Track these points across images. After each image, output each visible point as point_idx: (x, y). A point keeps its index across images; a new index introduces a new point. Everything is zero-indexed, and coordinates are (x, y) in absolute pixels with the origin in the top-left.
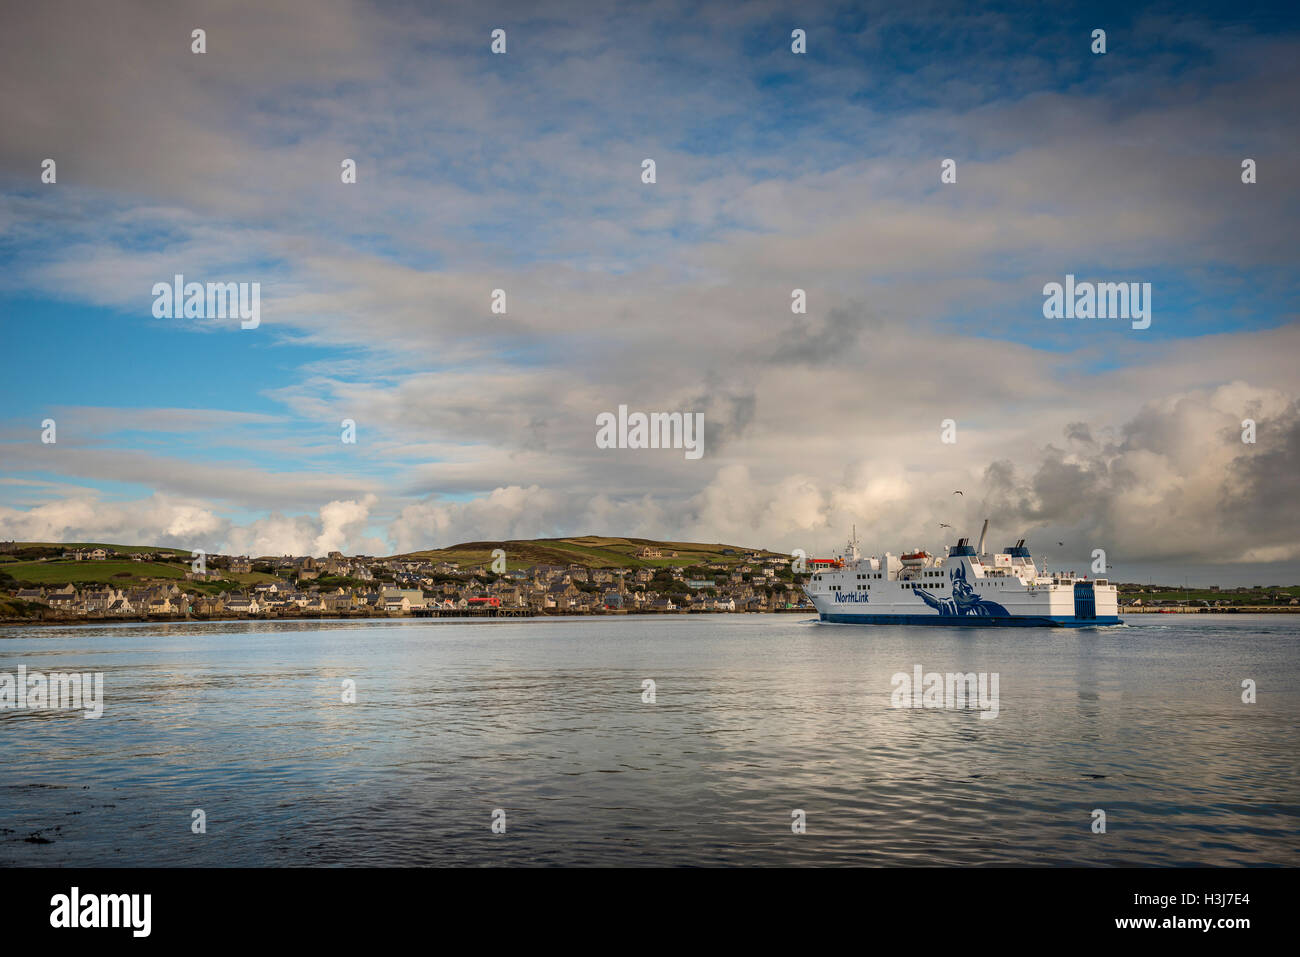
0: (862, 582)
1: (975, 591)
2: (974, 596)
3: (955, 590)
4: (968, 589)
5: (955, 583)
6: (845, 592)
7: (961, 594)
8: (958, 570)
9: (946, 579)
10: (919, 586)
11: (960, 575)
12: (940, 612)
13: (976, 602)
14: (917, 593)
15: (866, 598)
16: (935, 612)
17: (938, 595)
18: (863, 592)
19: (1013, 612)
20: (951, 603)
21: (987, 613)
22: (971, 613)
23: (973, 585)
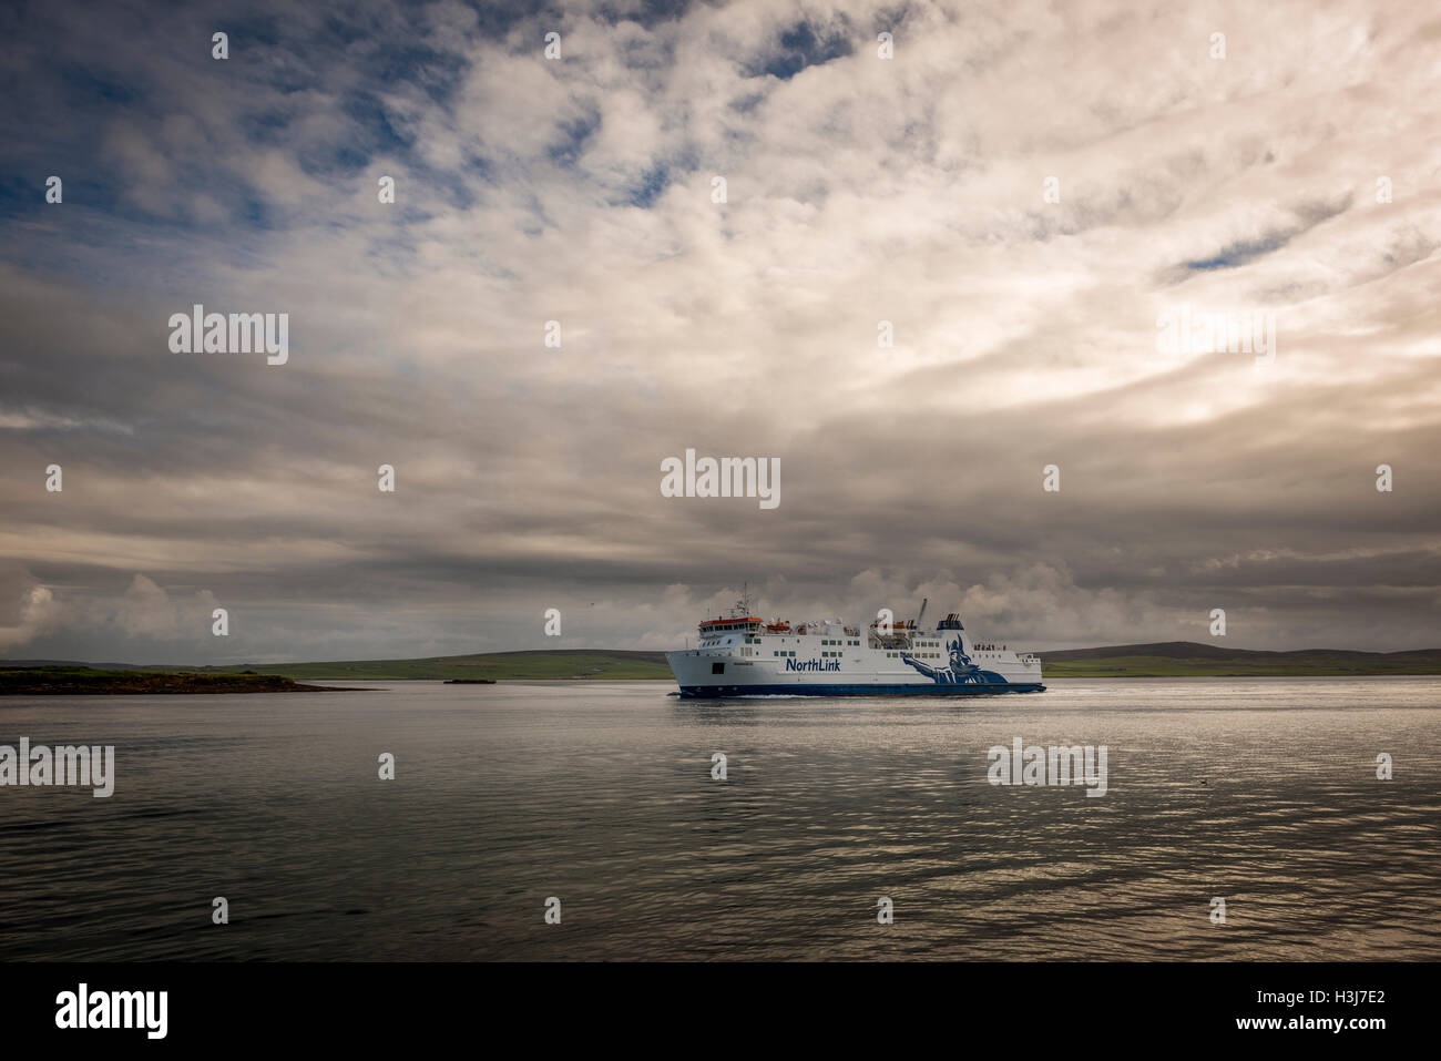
0: (829, 649)
1: (973, 662)
2: (973, 666)
3: (952, 660)
4: (966, 660)
5: (952, 654)
6: (801, 658)
7: (959, 665)
8: (955, 643)
9: (942, 650)
10: (910, 655)
11: (957, 647)
12: (936, 681)
13: (974, 671)
14: (907, 662)
15: (836, 666)
16: (931, 681)
17: (932, 664)
18: (832, 660)
19: (1010, 680)
20: (950, 675)
21: (986, 682)
22: (970, 681)
23: (970, 656)
